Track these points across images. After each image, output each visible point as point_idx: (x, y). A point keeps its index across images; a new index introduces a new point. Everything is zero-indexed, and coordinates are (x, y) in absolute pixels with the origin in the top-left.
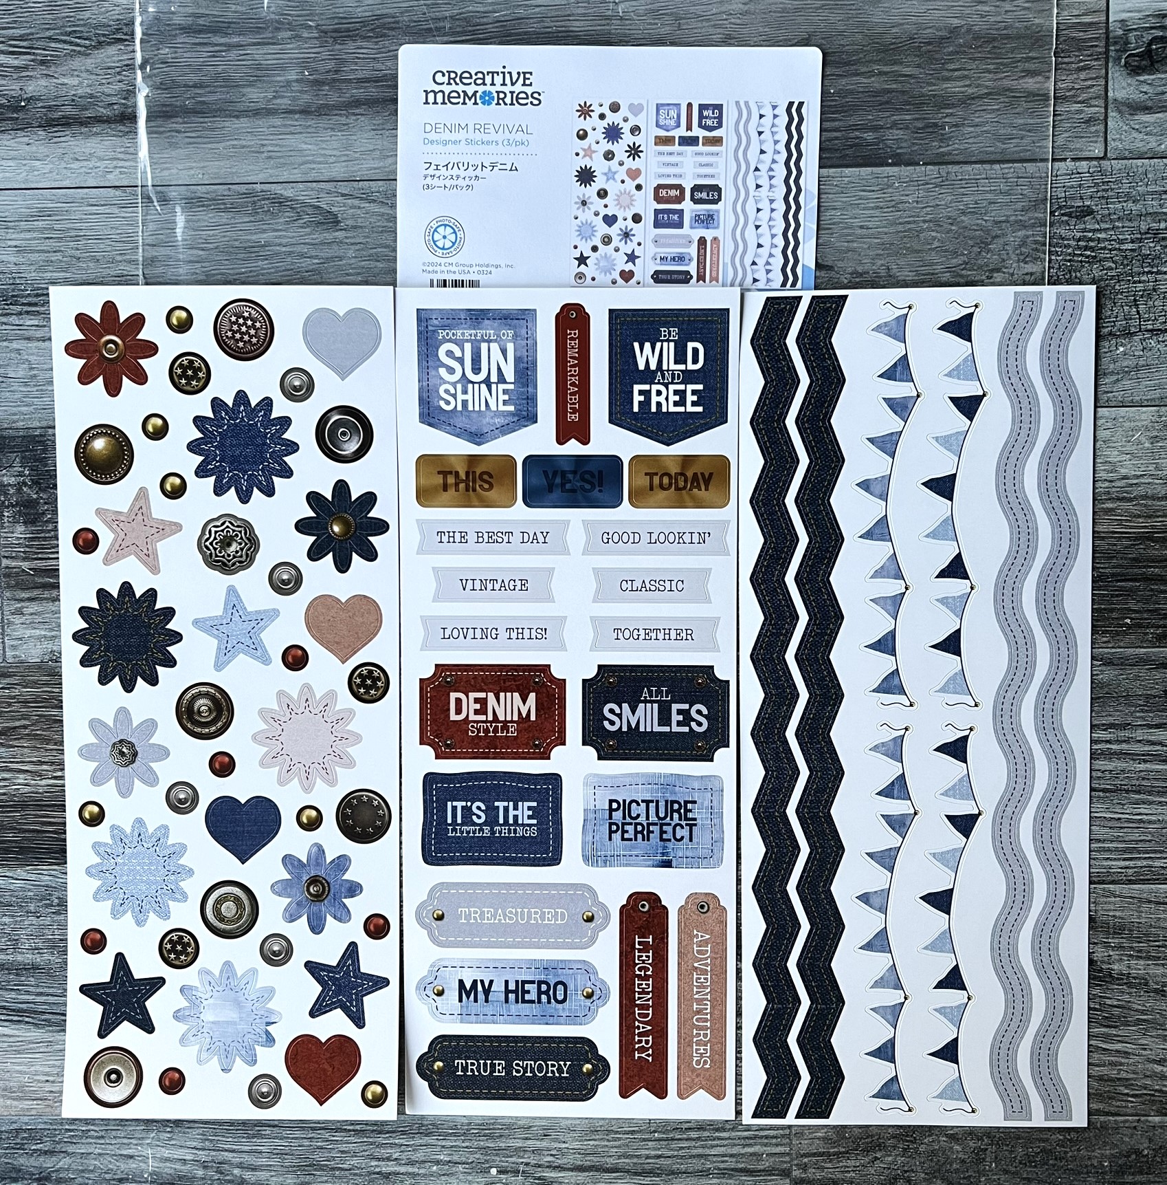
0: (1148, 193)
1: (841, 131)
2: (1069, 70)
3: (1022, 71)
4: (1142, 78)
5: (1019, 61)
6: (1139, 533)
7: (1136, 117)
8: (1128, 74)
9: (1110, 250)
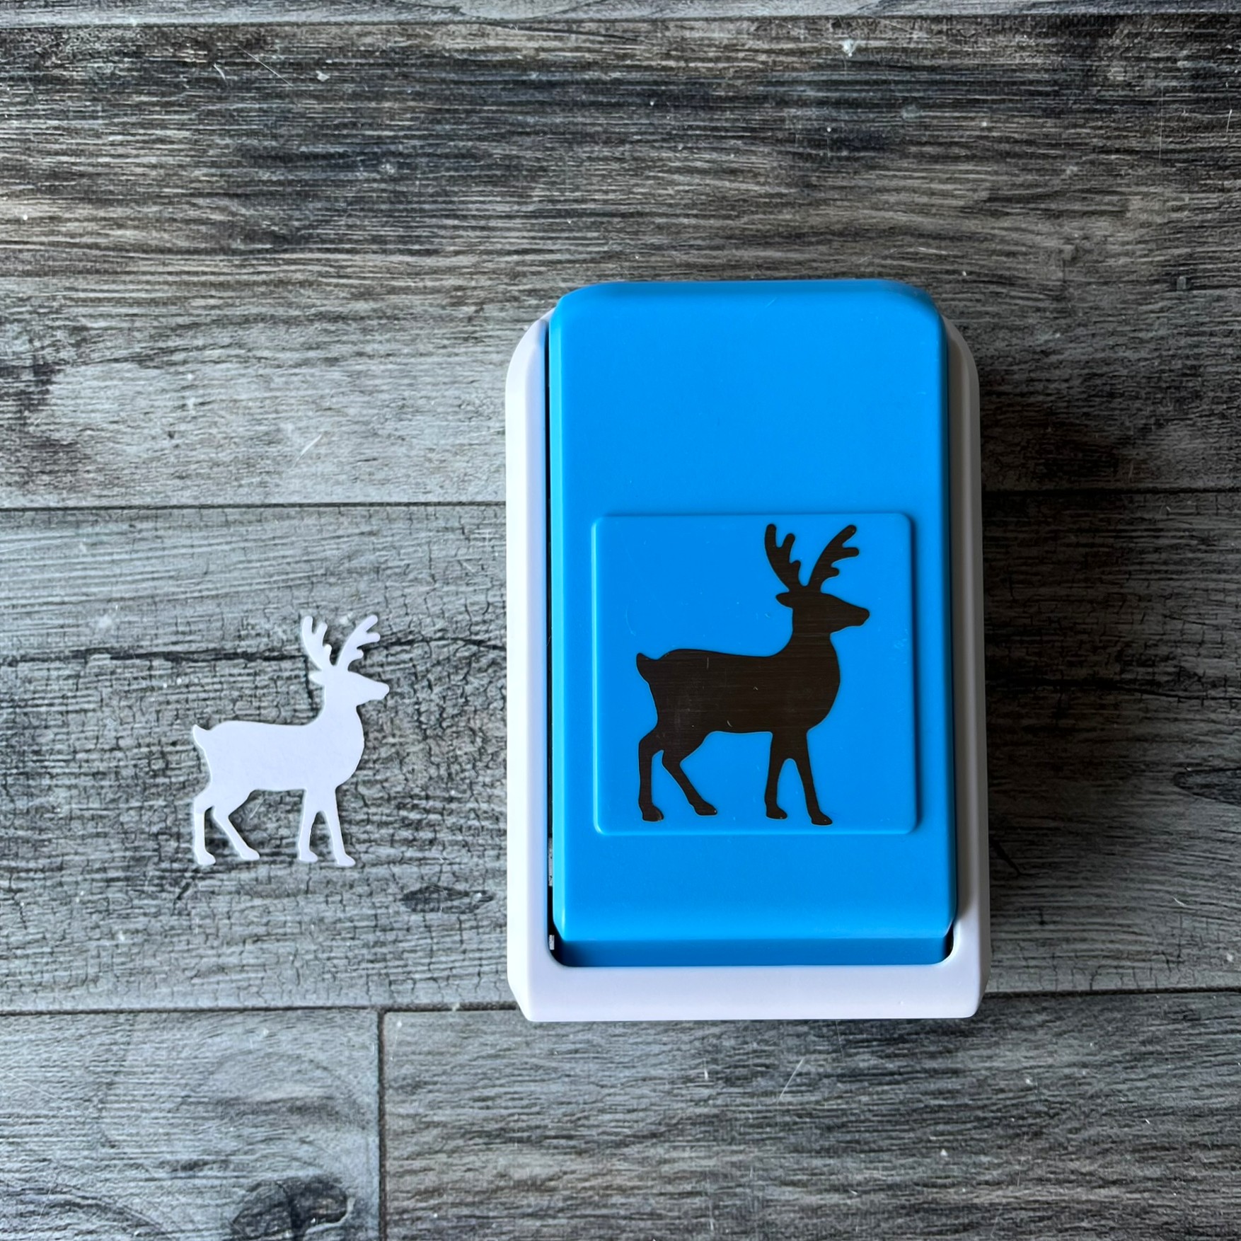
0: (293, 937)
1: (925, 1071)
2: (458, 1190)
3: (554, 1190)
4: (311, 1172)
5: (561, 1210)
6: (302, 250)
7: (319, 1092)
8: (337, 1180)
9: (368, 821)
